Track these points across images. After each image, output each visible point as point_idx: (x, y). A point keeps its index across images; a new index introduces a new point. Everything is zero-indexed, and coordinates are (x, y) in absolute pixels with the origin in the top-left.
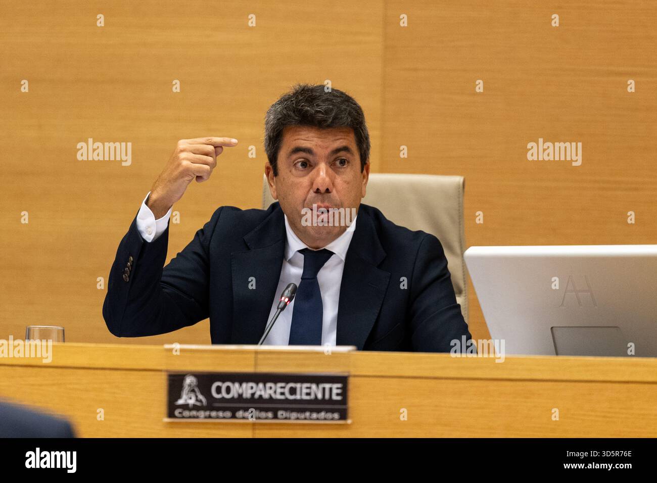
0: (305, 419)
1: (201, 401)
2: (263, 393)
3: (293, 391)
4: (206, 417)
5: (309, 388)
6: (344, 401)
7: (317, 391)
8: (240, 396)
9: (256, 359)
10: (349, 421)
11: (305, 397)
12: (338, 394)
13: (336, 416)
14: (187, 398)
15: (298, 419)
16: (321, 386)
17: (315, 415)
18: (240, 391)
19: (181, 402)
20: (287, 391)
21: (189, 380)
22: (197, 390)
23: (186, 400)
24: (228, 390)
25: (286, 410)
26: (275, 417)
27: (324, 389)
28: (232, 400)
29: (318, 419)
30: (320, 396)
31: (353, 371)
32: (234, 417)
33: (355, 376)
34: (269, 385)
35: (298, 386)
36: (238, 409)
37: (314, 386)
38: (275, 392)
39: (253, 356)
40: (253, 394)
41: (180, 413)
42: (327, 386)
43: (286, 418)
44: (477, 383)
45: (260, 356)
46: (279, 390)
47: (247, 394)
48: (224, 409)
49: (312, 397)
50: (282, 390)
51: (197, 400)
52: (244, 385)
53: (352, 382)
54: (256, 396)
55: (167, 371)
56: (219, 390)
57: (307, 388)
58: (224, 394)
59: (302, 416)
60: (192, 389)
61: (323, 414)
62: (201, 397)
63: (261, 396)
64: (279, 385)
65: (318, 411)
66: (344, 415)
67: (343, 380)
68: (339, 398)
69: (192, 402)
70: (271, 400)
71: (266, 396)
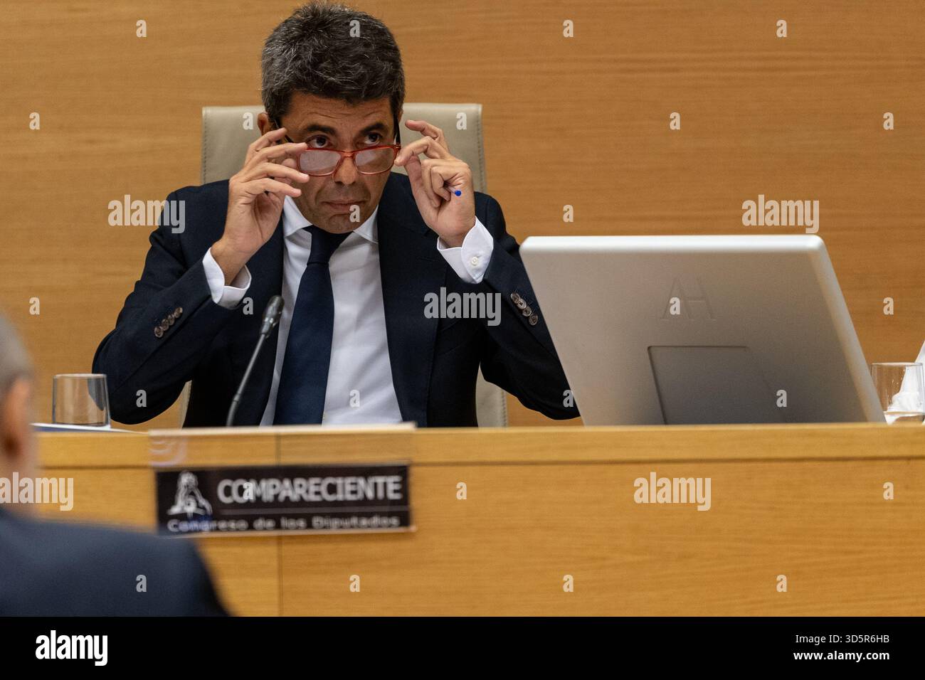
0: (352, 527)
1: (204, 508)
2: (290, 494)
3: (332, 489)
4: (212, 530)
5: (355, 484)
6: (405, 501)
7: (366, 488)
8: (258, 498)
9: (278, 447)
10: (413, 528)
11: (350, 497)
12: (395, 491)
13: (395, 521)
14: (183, 505)
15: (341, 527)
16: (372, 480)
17: (364, 522)
18: (258, 492)
19: (176, 510)
20: (323, 489)
21: (186, 479)
22: (197, 492)
23: (183, 508)
24: (241, 491)
25: (323, 515)
26: (309, 526)
27: (376, 485)
28: (248, 504)
29: (369, 527)
30: (370, 495)
31: (417, 458)
32: (251, 527)
33: (418, 465)
34: (298, 481)
35: (339, 481)
36: (257, 517)
37: (361, 481)
38: (307, 492)
39: (273, 442)
40: (276, 496)
41: (175, 526)
42: (380, 480)
43: (325, 527)
44: (589, 468)
45: (284, 442)
46: (313, 489)
47: (268, 496)
48: (237, 518)
49: (360, 496)
50: (317, 489)
51: (198, 507)
52: (263, 483)
53: (415, 473)
54: (282, 498)
55: (153, 468)
56: (228, 491)
57: (352, 484)
58: (235, 496)
59: (346, 523)
60: (190, 491)
61: (375, 520)
62: (203, 502)
63: (287, 498)
64: (314, 481)
65: (369, 515)
66: (405, 520)
67: (402, 471)
68: (397, 496)
69: (191, 509)
70: (302, 502)
71: (294, 497)
